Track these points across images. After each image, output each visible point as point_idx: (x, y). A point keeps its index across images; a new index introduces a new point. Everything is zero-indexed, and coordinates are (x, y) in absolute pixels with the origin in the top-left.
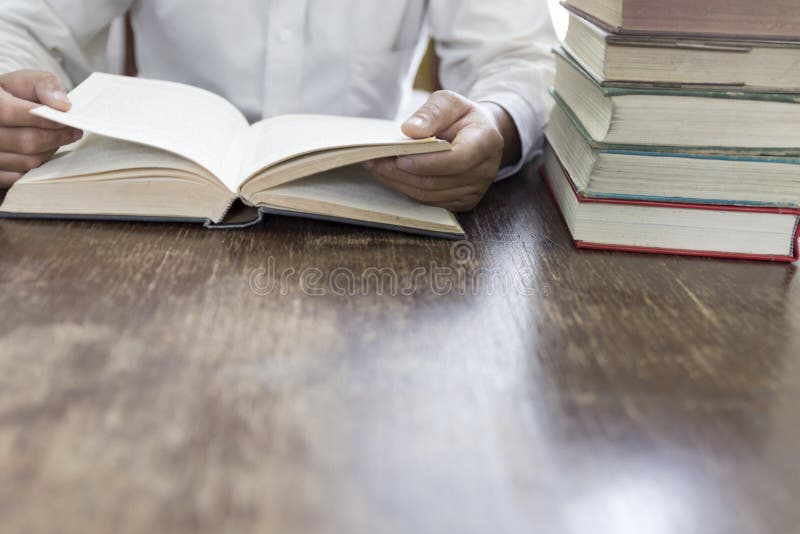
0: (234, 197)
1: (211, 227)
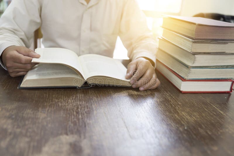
0: (85, 81)
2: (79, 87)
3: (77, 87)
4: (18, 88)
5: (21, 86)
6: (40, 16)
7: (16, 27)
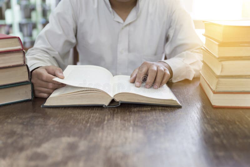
0: (112, 99)
2: (105, 106)
3: (103, 105)
4: (41, 106)
5: (45, 105)
6: (76, 36)
7: (49, 47)
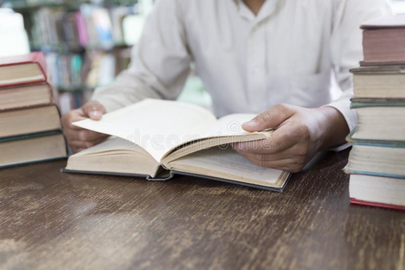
0: (159, 164)
1: (149, 180)
3: (146, 175)
4: (61, 171)
5: (66, 168)
